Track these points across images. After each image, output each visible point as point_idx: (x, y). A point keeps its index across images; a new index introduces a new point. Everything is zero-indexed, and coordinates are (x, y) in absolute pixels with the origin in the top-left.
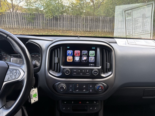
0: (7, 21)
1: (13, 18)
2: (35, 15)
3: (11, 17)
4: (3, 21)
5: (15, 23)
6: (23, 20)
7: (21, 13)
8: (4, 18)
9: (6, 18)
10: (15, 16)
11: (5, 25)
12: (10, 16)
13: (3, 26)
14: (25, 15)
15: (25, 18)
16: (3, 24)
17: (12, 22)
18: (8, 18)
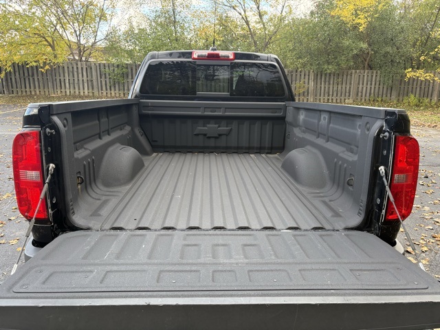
0: (67, 81)
1: (80, 75)
2: (127, 68)
3: (75, 73)
4: (58, 80)
5: (86, 85)
6: (101, 78)
7: (97, 65)
8: (62, 75)
9: (66, 75)
10: (85, 70)
11: (63, 90)
12: (75, 69)
13: (59, 92)
14: (107, 68)
15: (107, 75)
16: (59, 88)
17: (78, 83)
18: (71, 75)
